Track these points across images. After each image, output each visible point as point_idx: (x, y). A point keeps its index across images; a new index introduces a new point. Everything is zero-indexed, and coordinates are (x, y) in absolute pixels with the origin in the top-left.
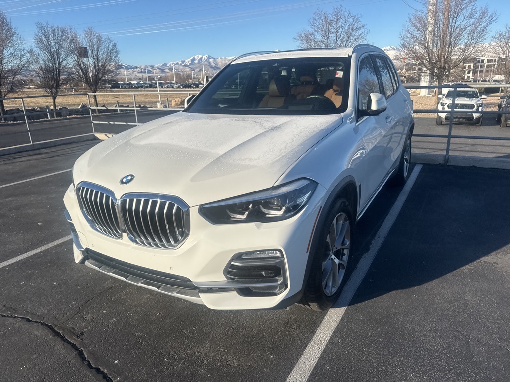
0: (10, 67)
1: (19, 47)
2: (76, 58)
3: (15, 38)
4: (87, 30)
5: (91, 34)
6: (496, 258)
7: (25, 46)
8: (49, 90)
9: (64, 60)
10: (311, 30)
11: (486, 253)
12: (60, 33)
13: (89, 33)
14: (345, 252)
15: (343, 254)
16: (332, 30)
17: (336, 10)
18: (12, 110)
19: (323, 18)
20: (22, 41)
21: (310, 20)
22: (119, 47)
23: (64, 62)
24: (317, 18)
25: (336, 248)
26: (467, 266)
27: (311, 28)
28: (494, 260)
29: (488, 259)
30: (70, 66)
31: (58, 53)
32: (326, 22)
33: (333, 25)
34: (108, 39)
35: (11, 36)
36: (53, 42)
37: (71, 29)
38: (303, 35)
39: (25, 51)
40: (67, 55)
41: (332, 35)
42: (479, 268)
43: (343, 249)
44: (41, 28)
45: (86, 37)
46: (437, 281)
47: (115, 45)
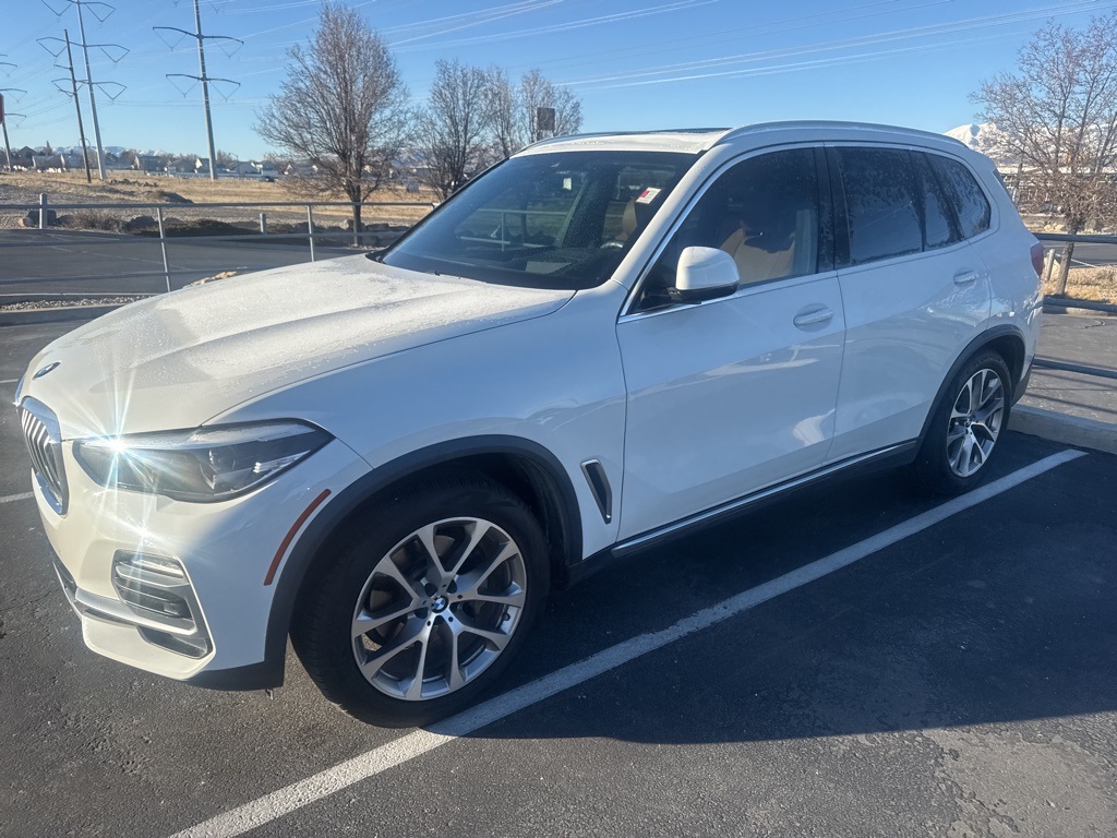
0: (380, 145)
1: (401, 108)
2: (500, 131)
3: (394, 91)
4: (529, 75)
5: (535, 84)
6: (975, 741)
7: (409, 106)
8: (441, 190)
9: (476, 135)
10: (1020, 77)
11: (953, 722)
12: (476, 81)
13: (533, 80)
14: (512, 612)
15: (506, 617)
16: (1082, 76)
17: (1098, 24)
18: (376, 225)
19: (1060, 44)
20: (407, 95)
21: (1024, 51)
22: (583, 112)
23: (476, 139)
24: (1042, 44)
25: (460, 597)
26: (862, 738)
27: (1021, 69)
28: (958, 745)
29: (944, 737)
30: (484, 146)
31: (467, 120)
32: (1069, 55)
33: (1086, 63)
34: (566, 93)
35: (389, 87)
36: (460, 96)
37: (499, 74)
38: (997, 88)
39: (409, 115)
40: (482, 125)
41: (1077, 89)
42: (887, 752)
43: (508, 606)
44: (444, 70)
45: (526, 90)
46: (730, 747)
47: (576, 107)
